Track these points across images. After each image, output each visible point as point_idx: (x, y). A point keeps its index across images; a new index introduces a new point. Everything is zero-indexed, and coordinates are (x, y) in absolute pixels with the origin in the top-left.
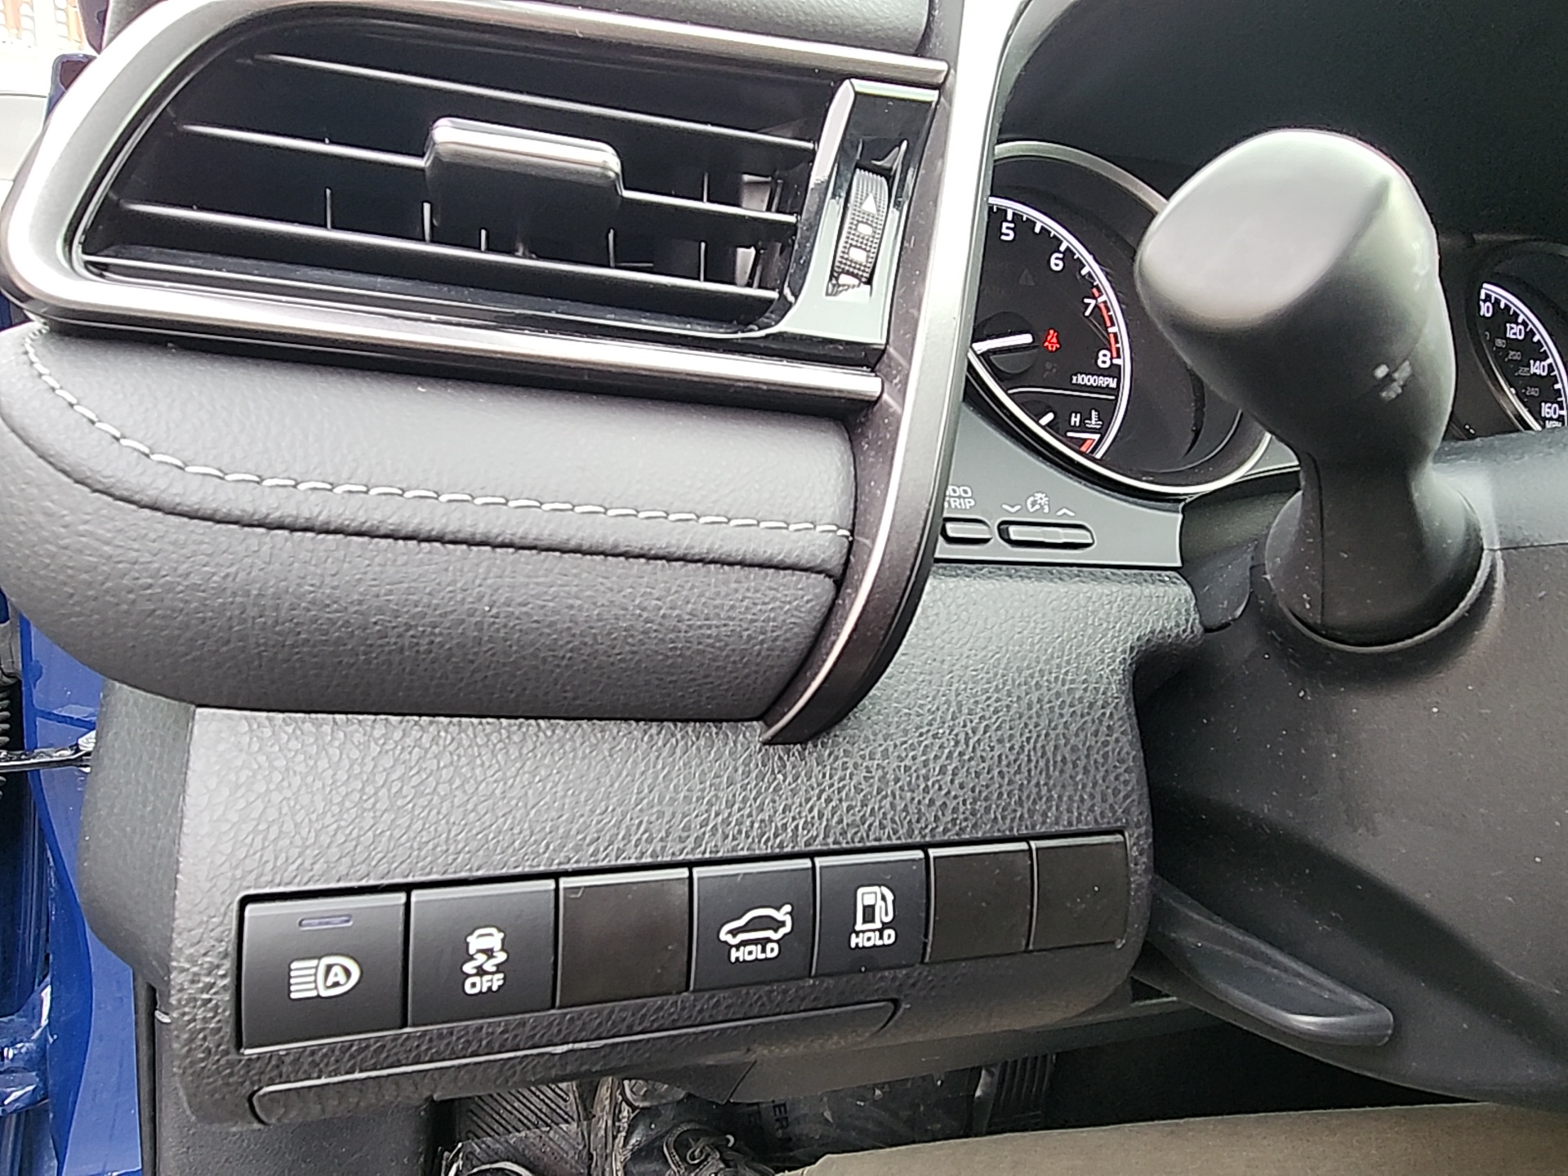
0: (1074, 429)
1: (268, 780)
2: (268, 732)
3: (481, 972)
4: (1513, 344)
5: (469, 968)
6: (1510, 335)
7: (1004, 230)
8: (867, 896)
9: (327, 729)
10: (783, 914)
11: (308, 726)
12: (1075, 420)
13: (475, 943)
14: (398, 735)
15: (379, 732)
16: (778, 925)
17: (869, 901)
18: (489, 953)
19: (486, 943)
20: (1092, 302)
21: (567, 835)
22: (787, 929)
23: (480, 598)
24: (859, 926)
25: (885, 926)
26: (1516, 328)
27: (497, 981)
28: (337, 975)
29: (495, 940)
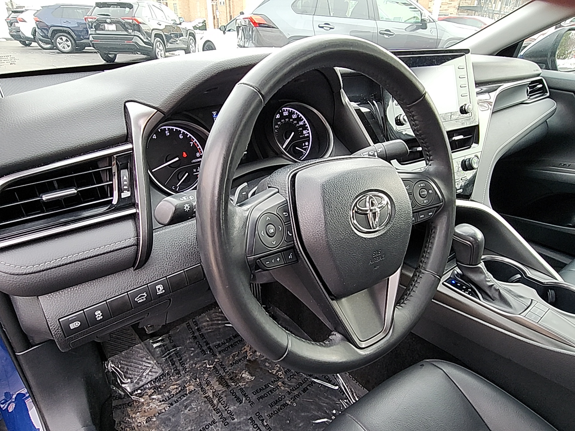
0: (195, 172)
1: (55, 302)
2: (51, 296)
3: (99, 317)
4: (294, 119)
5: (97, 317)
6: (293, 117)
7: (166, 133)
8: (157, 287)
9: (61, 292)
10: (145, 294)
11: (57, 293)
12: (195, 170)
13: (96, 313)
14: (72, 289)
15: (69, 290)
16: (144, 296)
17: (158, 287)
18: (99, 314)
19: (98, 313)
20: (192, 143)
21: (105, 295)
22: (146, 295)
23: (79, 269)
24: (158, 291)
25: (162, 290)
26: (294, 115)
27: (102, 317)
28: (77, 324)
29: (99, 312)
